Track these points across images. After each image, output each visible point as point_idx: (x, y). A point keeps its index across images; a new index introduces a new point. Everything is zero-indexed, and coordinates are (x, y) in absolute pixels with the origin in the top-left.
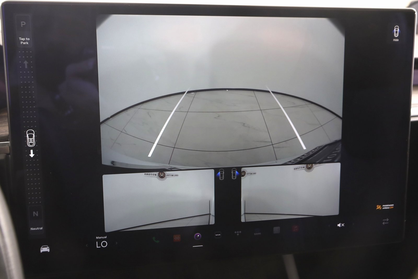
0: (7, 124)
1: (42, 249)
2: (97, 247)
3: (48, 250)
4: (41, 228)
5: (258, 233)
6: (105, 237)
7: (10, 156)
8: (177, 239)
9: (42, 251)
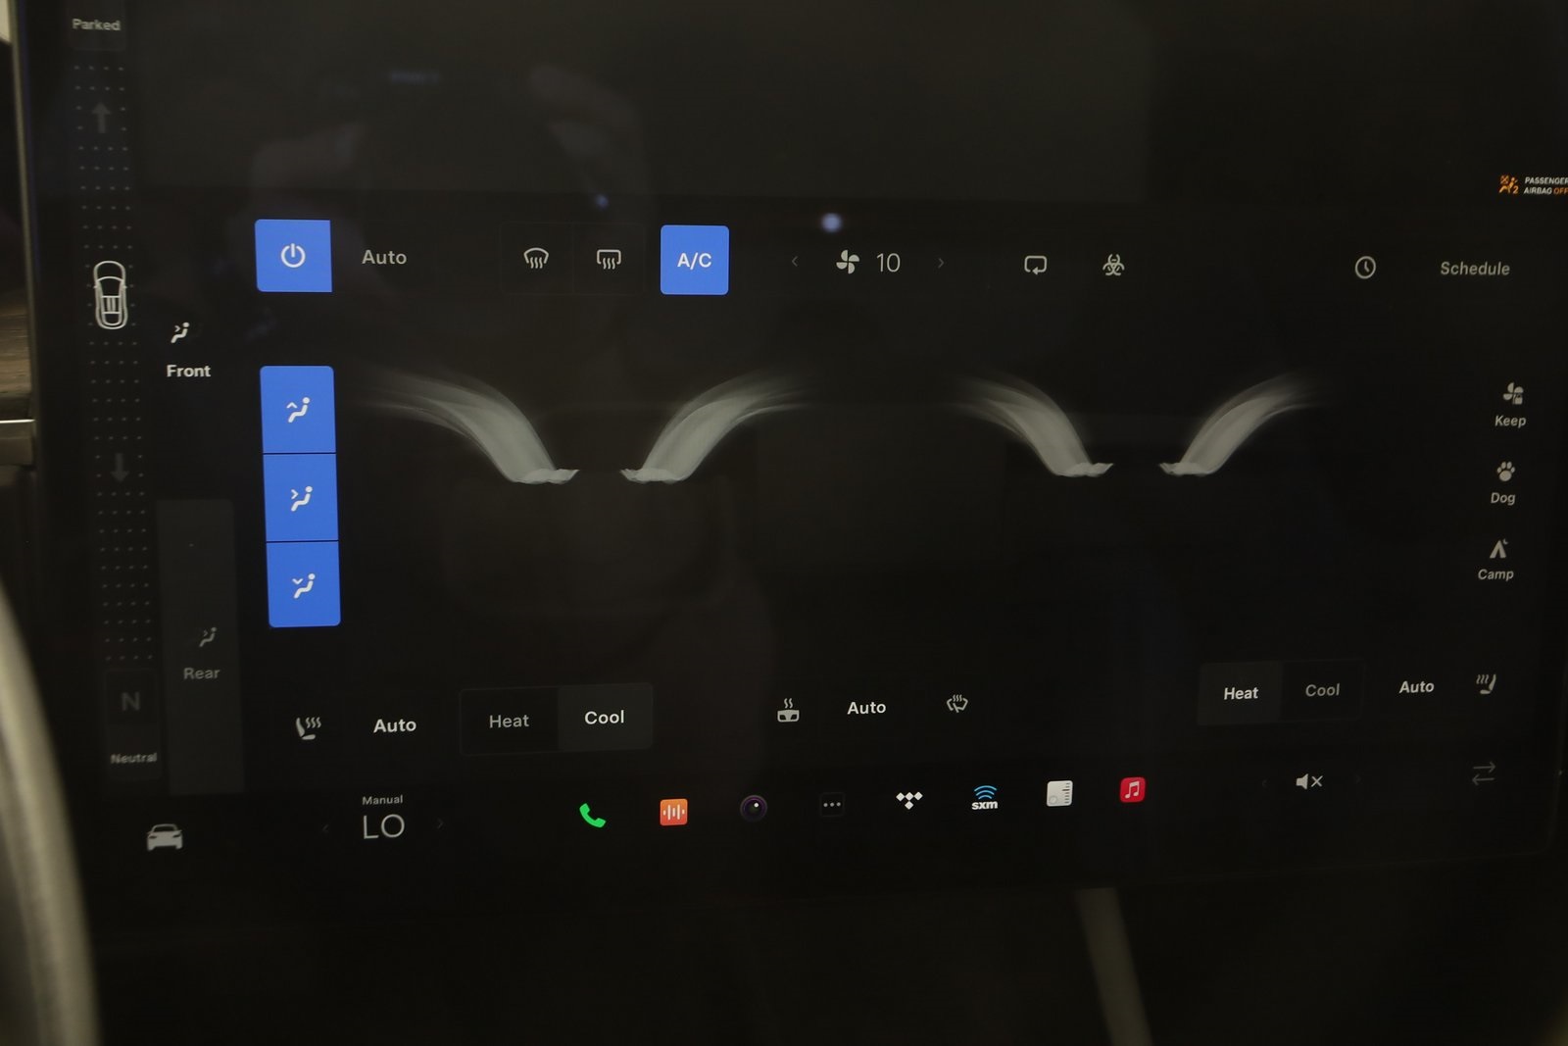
0: (27, 349)
1: (153, 837)
2: (366, 837)
3: (178, 843)
4: (152, 758)
5: (988, 803)
6: (399, 800)
7: (33, 475)
8: (674, 815)
9: (152, 844)
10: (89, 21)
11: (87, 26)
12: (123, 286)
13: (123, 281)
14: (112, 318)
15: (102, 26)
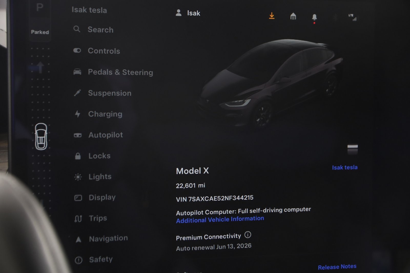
10: (37, 31)
11: (37, 33)
12: (46, 133)
13: (46, 131)
14: (41, 146)
15: (42, 32)
